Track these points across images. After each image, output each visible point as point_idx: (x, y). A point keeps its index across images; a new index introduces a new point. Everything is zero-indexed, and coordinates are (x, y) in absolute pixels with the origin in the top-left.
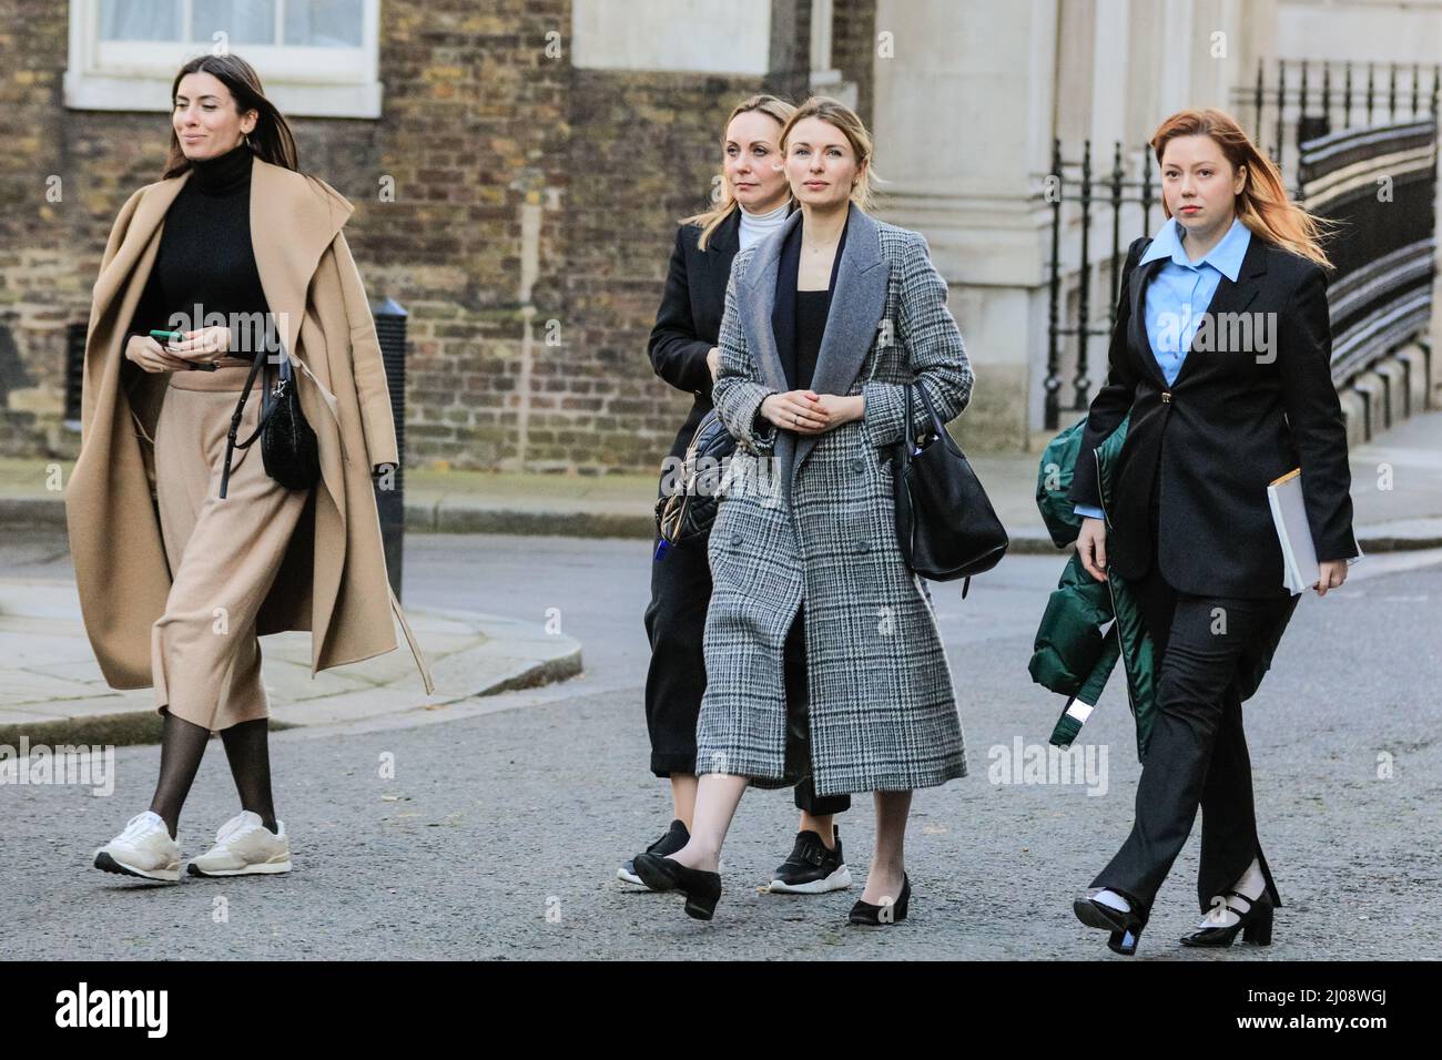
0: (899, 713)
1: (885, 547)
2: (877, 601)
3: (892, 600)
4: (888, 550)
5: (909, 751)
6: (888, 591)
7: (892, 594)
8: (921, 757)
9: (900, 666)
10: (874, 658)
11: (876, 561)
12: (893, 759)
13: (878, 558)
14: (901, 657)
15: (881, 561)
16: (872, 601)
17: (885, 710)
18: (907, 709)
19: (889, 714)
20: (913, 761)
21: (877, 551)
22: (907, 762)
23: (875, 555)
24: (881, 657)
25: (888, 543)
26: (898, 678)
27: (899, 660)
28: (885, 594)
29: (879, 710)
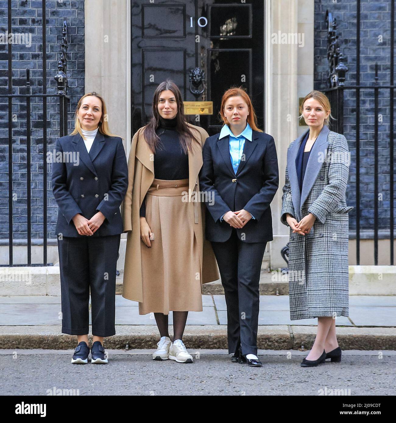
0: (329, 291)
1: (328, 236)
2: (324, 253)
3: (329, 253)
4: (329, 237)
5: (331, 304)
6: (328, 250)
7: (329, 251)
8: (335, 306)
9: (330, 275)
10: (322, 272)
11: (325, 240)
12: (326, 306)
13: (326, 239)
14: (331, 272)
15: (327, 240)
16: (322, 254)
17: (325, 290)
18: (332, 290)
19: (326, 291)
20: (332, 307)
21: (325, 237)
22: (331, 307)
23: (325, 238)
24: (324, 272)
25: (329, 235)
26: (329, 279)
27: (330, 273)
28: (327, 251)
29: (323, 290)
